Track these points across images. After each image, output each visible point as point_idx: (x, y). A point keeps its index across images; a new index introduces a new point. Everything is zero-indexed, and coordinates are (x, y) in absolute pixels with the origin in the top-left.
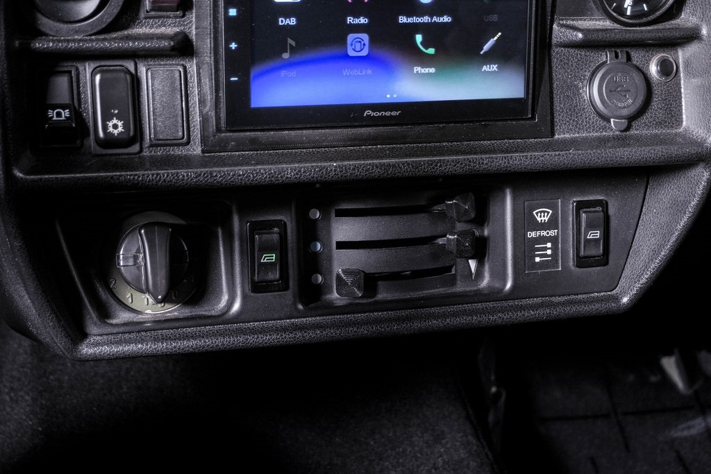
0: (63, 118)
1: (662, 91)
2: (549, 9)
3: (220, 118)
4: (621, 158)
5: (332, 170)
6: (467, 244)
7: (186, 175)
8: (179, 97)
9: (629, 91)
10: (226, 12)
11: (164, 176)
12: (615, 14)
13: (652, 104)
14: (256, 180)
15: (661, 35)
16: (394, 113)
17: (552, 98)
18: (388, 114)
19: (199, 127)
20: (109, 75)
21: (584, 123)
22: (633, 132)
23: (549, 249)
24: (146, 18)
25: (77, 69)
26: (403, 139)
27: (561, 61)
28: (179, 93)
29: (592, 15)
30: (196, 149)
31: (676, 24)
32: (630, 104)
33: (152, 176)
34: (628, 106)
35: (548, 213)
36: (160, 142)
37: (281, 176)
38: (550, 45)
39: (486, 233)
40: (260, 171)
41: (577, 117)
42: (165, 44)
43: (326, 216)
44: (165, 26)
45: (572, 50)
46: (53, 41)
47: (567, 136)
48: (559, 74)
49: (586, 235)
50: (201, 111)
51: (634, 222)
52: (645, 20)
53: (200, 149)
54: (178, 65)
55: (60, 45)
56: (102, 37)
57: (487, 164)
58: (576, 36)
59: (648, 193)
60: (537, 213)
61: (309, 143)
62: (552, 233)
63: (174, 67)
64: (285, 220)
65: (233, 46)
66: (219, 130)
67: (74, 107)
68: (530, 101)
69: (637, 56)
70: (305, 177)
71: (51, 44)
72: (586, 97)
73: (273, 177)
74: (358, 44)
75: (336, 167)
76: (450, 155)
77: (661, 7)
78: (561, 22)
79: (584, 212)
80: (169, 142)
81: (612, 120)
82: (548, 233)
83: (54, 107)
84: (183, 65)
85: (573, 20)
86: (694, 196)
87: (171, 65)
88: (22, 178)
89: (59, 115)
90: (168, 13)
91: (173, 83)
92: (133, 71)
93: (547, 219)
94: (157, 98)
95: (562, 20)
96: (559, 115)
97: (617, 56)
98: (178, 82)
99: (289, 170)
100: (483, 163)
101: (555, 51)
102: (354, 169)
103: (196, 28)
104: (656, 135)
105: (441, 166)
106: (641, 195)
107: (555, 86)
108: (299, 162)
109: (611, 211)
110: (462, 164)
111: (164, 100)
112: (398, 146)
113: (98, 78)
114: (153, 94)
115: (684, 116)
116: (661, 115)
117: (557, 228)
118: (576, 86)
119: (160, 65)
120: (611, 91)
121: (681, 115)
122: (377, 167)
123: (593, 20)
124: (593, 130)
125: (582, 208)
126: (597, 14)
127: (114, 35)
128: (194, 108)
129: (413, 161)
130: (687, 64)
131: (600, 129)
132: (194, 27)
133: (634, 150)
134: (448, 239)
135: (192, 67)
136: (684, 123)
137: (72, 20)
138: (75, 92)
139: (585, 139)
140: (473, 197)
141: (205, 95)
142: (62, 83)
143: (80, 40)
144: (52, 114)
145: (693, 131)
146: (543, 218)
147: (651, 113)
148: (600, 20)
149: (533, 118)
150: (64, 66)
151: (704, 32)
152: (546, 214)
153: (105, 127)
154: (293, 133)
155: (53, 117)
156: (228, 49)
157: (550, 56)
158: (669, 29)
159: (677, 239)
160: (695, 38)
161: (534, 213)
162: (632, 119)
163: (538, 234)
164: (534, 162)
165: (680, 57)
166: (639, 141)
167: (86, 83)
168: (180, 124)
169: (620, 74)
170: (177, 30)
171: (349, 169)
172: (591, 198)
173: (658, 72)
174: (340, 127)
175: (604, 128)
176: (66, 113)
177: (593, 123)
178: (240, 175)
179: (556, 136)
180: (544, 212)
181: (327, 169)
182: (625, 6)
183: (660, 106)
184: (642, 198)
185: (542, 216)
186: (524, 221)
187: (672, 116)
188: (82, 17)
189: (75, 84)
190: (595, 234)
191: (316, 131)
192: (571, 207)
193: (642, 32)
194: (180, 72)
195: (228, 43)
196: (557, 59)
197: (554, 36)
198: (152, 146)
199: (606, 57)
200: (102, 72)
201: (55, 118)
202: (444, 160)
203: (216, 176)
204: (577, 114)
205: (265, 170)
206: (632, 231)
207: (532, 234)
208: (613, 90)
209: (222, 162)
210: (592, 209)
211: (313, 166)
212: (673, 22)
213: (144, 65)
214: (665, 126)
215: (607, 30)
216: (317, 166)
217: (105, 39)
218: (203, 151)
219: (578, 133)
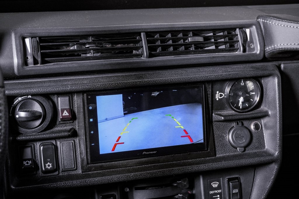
0: (29, 164)
1: (256, 135)
2: (210, 106)
3: (88, 159)
4: (242, 163)
5: (131, 176)
6: (186, 198)
7: (76, 183)
8: (72, 152)
9: (243, 137)
10: (89, 120)
11: (68, 184)
12: (235, 109)
13: (253, 141)
14: (103, 182)
15: (254, 116)
16: (154, 152)
17: (214, 142)
18: (152, 152)
19: (80, 163)
20: (46, 147)
21: (227, 150)
22: (246, 152)
23: (218, 197)
24: (59, 124)
25: (34, 145)
26: (158, 162)
27: (217, 127)
29: (227, 109)
30: (80, 171)
31: (259, 111)
32: (244, 141)
33: (63, 184)
34: (243, 143)
35: (217, 183)
36: (66, 170)
37: (112, 180)
38: (212, 122)
39: (194, 192)
40: (104, 179)
41: (224, 148)
42: (66, 134)
43: (131, 190)
44: (66, 126)
45: (220, 123)
46: (25, 136)
47: (221, 155)
48: (216, 133)
49: (232, 191)
50: (81, 157)
51: (251, 185)
52: (247, 110)
53: (81, 171)
54: (72, 140)
55: (27, 137)
56: (44, 132)
57: (190, 169)
58: (221, 118)
59: (255, 173)
60: (213, 184)
61: (122, 166)
62: (219, 191)
63: (71, 141)
64: (115, 194)
65: (92, 132)
66: (88, 164)
67: (33, 159)
68: (206, 143)
69: (246, 123)
70: (121, 180)
71: (24, 138)
72: (227, 140)
73: (109, 181)
75: (133, 175)
76: (176, 167)
77: (253, 105)
78: (216, 113)
79: (231, 182)
80: (69, 169)
81: (238, 148)
82: (218, 191)
83: (26, 160)
84: (73, 140)
85: (220, 112)
86: (272, 175)
87: (69, 140)
88: (14, 189)
89: (27, 163)
90: (67, 122)
91: (70, 147)
92: (55, 144)
93: (217, 186)
94: (64, 154)
95: (216, 112)
96: (218, 147)
97: (238, 124)
98: (72, 147)
99: (115, 178)
100: (189, 169)
101: (214, 124)
102: (140, 175)
103: (78, 126)
104: (255, 152)
105: (173, 171)
106: (253, 174)
107: (215, 137)
108: (119, 174)
109: (242, 181)
110: (181, 170)
111: (67, 154)
112: (157, 164)
113: (42, 147)
114: (62, 152)
115: (266, 144)
116: (257, 144)
117: (221, 189)
118: (223, 136)
119: (65, 141)
120: (236, 137)
121: (265, 144)
122: (149, 174)
123: (228, 111)
124: (231, 152)
126: (229, 109)
127: (47, 132)
128: (78, 156)
129: (162, 171)
130: (265, 125)
131: (234, 152)
132: (77, 126)
133: (247, 160)
134: (179, 196)
135: (77, 140)
136: (266, 147)
137: (32, 128)
138: (33, 153)
139: (228, 156)
140: (188, 180)
141: (82, 151)
142: (28, 151)
143: (35, 135)
144: (25, 163)
145: (269, 150)
146: (215, 186)
147: (253, 144)
148: (230, 111)
149: (208, 150)
150: (29, 144)
151: (270, 113)
152: (216, 184)
153: (45, 166)
154: (116, 163)
155: (25, 164)
156: (90, 134)
157: (212, 125)
158: (257, 113)
159: (268, 192)
160: (267, 116)
161: (212, 184)
162: (245, 147)
163: (214, 192)
164: (209, 167)
165: (262, 122)
166: (250, 156)
167: (37, 150)
168: (73, 162)
169: (239, 131)
170: (71, 127)
171: (138, 175)
172: (233, 176)
173: (254, 128)
174: (134, 159)
175: (235, 151)
176: (30, 162)
177: (231, 150)
178: (96, 181)
179: (217, 156)
180: (216, 183)
181: (130, 176)
182: (239, 106)
183: (256, 141)
184: (253, 175)
185: (215, 185)
186: (208, 188)
187: (261, 145)
188: (35, 127)
189: (33, 151)
190: (236, 191)
191: (125, 161)
192: (226, 180)
193: (246, 115)
194: (73, 143)
195: (90, 131)
196: (215, 126)
197: (213, 118)
198: (62, 171)
199: (234, 124)
200: (43, 145)
201: (26, 165)
202: (174, 169)
203: (88, 182)
204: (224, 147)
205: (106, 178)
206: (250, 188)
207: (211, 192)
208: (237, 137)
209: (89, 176)
210: (234, 181)
211: (124, 175)
212: (258, 110)
213: (59, 141)
214: (259, 149)
215: (233, 115)
216: (126, 175)
217: (44, 134)
218: (82, 172)
219: (225, 154)
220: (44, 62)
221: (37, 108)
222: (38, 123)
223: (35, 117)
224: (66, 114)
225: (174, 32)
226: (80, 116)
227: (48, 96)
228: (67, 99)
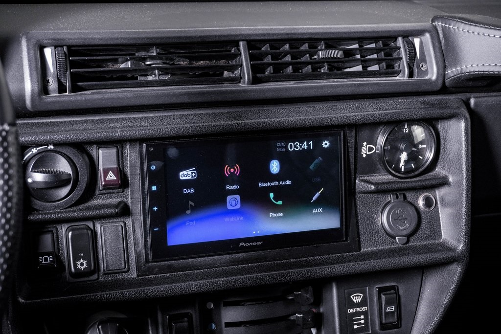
0: (49, 262)
1: (427, 217)
2: (352, 166)
3: (148, 254)
4: (404, 263)
5: (220, 284)
6: (309, 320)
7: (128, 293)
8: (122, 242)
9: (406, 219)
10: (150, 188)
11: (114, 295)
12: (394, 172)
13: (422, 225)
14: (173, 293)
15: (424, 184)
16: (258, 243)
17: (358, 226)
18: (254, 244)
19: (134, 260)
20: (77, 232)
21: (380, 241)
22: (411, 244)
23: (362, 319)
24: (99, 194)
25: (57, 229)
26: (265, 259)
27: (362, 202)
28: (121, 239)
29: (380, 173)
30: (133, 274)
31: (433, 175)
32: (407, 227)
33: (106, 295)
34: (406, 229)
35: (360, 296)
36: (110, 272)
37: (189, 290)
38: (354, 193)
39: (321, 310)
40: (175, 287)
41: (374, 237)
42: (112, 211)
43: (218, 307)
44: (111, 198)
45: (368, 195)
46: (42, 214)
47: (369, 249)
48: (362, 211)
49: (385, 309)
50: (135, 250)
51: (416, 299)
52: (413, 174)
53: (136, 274)
54: (120, 222)
55: (46, 216)
56: (75, 208)
57: (319, 273)
58: (371, 188)
59: (423, 279)
60: (353, 297)
61: (205, 265)
62: (364, 309)
63: (118, 224)
64: (191, 312)
65: (155, 209)
66: (147, 261)
67: (56, 253)
68: (344, 229)
69: (410, 196)
70: (204, 289)
71: (41, 216)
72: (380, 224)
73: (183, 290)
74: (233, 202)
75: (223, 281)
76: (295, 268)
77: (423, 166)
78: (361, 178)
79: (384, 295)
80: (116, 271)
81: (397, 238)
82: (361, 309)
83: (43, 255)
84: (123, 222)
85: (368, 177)
86: (453, 283)
87: (116, 222)
88: (23, 303)
89: (46, 259)
90: (114, 191)
91: (118, 234)
92: (92, 228)
93: (360, 300)
94: (108, 244)
95: (361, 177)
96: (363, 236)
97: (397, 197)
98: (121, 233)
99: (193, 286)
100: (316, 273)
101: (358, 196)
102: (234, 282)
103: (131, 199)
104: (425, 245)
105: (290, 276)
106: (420, 281)
107: (359, 218)
108: (199, 279)
109: (401, 292)
110: (303, 274)
111: (113, 245)
112: (262, 263)
113: (70, 234)
114: (105, 241)
115: (442, 232)
116: (428, 232)
117: (366, 306)
118: (373, 217)
119: (109, 222)
120: (395, 220)
121: (441, 231)
122: (249, 280)
123: (381, 175)
124: (386, 244)
125: (382, 292)
126: (383, 172)
127: (80, 207)
128: (131, 248)
129: (272, 274)
130: (442, 200)
131: (389, 243)
132: (130, 198)
133: (412, 257)
134: (297, 316)
135: (129, 221)
136: (443, 236)
137: (54, 200)
138: (56, 244)
139: (381, 251)
140: (311, 289)
141: (138, 240)
142: (48, 238)
143: (59, 213)
144: (42, 259)
145: (448, 242)
146: (357, 300)
147: (422, 231)
148: (385, 175)
149: (347, 240)
150: (47, 228)
151: (451, 179)
152: (359, 297)
153: (75, 265)
154: (194, 260)
155: (42, 261)
156: (152, 211)
157: (355, 199)
158: (429, 179)
159: (444, 310)
160: (446, 184)
161: (351, 297)
162: (409, 236)
163: (355, 310)
164: (349, 270)
165: (437, 195)
166: (417, 250)
167: (62, 237)
168: (123, 259)
169: (400, 209)
170: (119, 200)
171: (231, 282)
172: (387, 285)
173: (424, 205)
174: (224, 255)
175: (392, 243)
176: (50, 258)
177: (385, 240)
178: (162, 291)
179: (362, 250)
180: (358, 296)
181: (217, 283)
182: (400, 167)
183: (426, 226)
184: (420, 282)
185: (357, 299)
186: (346, 302)
187: (435, 232)
188: (60, 198)
189: (55, 239)
190: (392, 309)
191: (210, 258)
192: (375, 291)
193: (411, 182)
194: (122, 226)
195: (152, 207)
196: (360, 201)
197: (356, 187)
198: (104, 274)
199: (391, 198)
200: (73, 230)
201: (43, 262)
202: (292, 272)
203: (147, 292)
204: (374, 235)
205: (178, 286)
206: (415, 305)
207: (351, 311)
208: (396, 219)
209: (150, 283)
210: (388, 292)
211: (208, 282)
212: (431, 174)
213: (99, 224)
214: (431, 239)
215: (390, 182)
216: (211, 282)
217: (74, 211)
218: (138, 276)
219: (376, 247)
220: (75, 89)
221: (63, 166)
222: (64, 191)
223: (59, 181)
224: (111, 177)
225: (295, 41)
226: (136, 181)
227: (81, 147)
228: (113, 151)
